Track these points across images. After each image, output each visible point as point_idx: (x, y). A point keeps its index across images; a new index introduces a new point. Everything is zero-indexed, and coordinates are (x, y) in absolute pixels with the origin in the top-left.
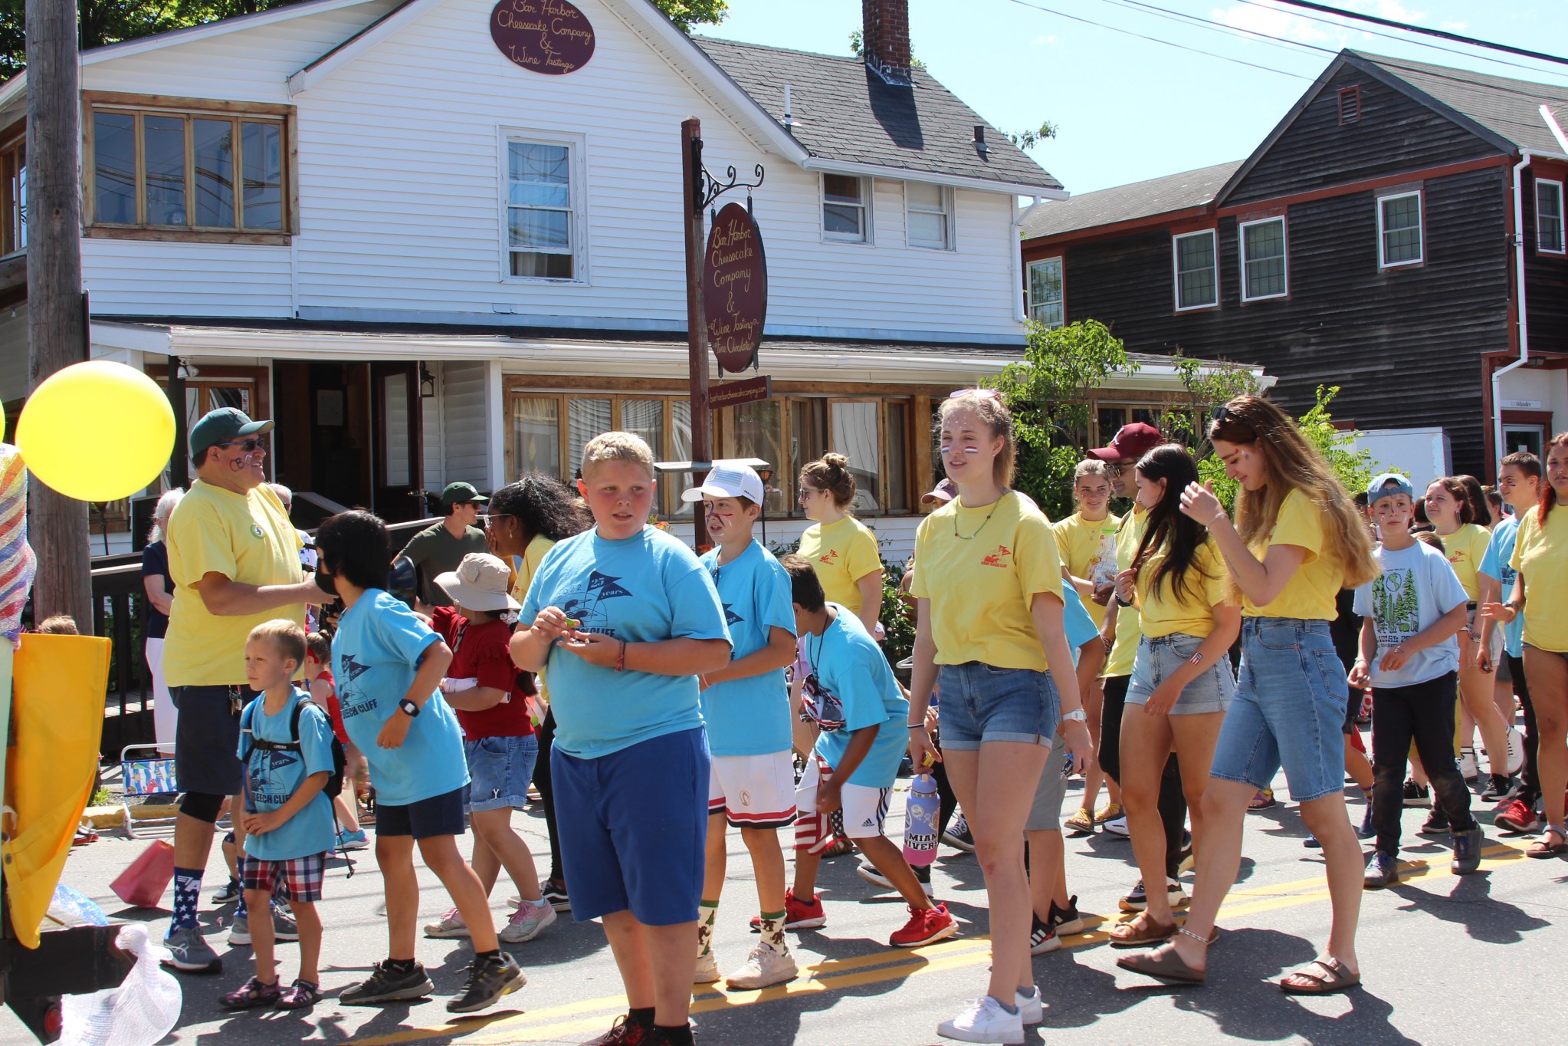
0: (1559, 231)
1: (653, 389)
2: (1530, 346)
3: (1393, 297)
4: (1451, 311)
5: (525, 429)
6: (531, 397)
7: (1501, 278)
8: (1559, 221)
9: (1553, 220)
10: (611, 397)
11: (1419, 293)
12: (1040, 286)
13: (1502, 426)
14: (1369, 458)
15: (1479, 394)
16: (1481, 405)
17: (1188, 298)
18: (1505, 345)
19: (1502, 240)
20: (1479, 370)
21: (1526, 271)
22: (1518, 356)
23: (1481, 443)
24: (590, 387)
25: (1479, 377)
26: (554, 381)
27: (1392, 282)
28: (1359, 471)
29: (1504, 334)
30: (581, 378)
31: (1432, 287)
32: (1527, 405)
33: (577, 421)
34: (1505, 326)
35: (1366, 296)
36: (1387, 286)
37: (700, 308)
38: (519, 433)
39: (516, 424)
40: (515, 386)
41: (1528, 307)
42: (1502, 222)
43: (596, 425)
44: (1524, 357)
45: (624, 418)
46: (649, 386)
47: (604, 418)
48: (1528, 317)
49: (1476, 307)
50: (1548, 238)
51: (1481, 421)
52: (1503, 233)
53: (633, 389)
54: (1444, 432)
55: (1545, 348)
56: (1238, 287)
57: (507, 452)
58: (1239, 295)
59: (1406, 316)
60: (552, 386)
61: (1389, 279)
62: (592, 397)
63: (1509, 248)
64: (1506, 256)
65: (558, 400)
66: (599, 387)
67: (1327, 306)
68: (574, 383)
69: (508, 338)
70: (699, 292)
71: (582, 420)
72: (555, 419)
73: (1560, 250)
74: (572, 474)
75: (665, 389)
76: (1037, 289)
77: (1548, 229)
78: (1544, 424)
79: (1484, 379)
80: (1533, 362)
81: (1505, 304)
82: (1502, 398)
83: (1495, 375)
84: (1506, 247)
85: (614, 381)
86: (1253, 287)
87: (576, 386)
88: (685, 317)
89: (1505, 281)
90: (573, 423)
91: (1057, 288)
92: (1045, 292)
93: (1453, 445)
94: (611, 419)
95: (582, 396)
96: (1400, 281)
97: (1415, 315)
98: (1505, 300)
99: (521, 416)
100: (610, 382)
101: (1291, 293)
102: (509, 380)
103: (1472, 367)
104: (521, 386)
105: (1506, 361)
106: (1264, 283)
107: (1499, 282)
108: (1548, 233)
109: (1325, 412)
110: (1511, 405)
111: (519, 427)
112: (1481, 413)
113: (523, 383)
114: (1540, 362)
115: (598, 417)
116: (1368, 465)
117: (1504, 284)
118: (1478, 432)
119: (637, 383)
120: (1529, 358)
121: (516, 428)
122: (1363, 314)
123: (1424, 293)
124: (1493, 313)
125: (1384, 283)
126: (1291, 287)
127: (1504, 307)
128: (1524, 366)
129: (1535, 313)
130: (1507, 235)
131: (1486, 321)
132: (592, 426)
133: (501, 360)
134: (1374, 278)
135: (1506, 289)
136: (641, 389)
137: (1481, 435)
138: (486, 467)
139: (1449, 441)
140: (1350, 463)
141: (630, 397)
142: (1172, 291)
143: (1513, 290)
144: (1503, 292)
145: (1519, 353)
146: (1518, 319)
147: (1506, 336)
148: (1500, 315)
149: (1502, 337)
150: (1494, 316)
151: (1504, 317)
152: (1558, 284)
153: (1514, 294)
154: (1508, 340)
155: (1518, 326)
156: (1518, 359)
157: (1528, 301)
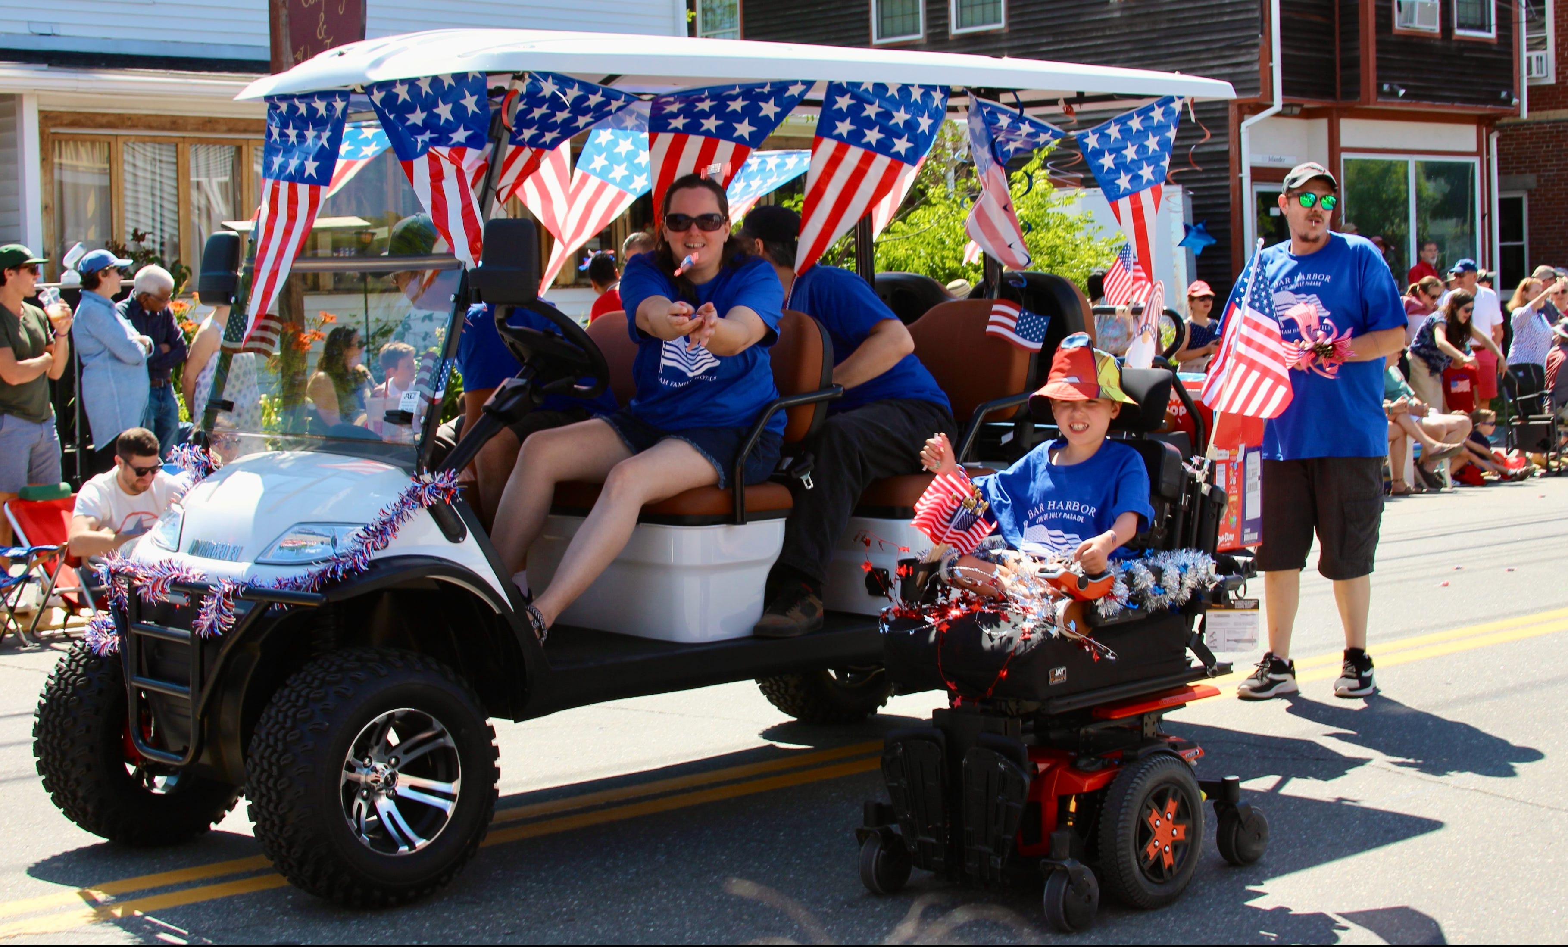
1: (230, 131)
2: (1285, 91)
3: (1127, 30)
4: (1195, 48)
5: (68, 177)
6: (75, 139)
7: (1253, 10)
10: (177, 140)
11: (1158, 27)
12: (713, 10)
13: (1252, 185)
14: (1092, 221)
15: (1225, 148)
16: (1227, 160)
17: (888, 27)
18: (1255, 90)
20: (1225, 118)
21: (1282, 2)
22: (1269, 103)
23: (1227, 205)
24: (150, 127)
25: (1225, 126)
26: (104, 120)
27: (1126, 13)
28: (1080, 237)
29: (1255, 76)
30: (140, 117)
31: (1173, 20)
32: (1280, 160)
33: (135, 166)
34: (1256, 67)
35: (1097, 30)
36: (1121, 18)
37: (284, 33)
38: (61, 183)
39: (56, 172)
40: (55, 126)
41: (1283, 46)
43: (158, 171)
44: (1278, 104)
45: (192, 164)
46: (224, 128)
47: (168, 163)
48: (1283, 56)
49: (1223, 44)
51: (1227, 178)
53: (204, 131)
54: (1184, 191)
55: (1302, 93)
56: (946, 17)
57: (46, 208)
58: (947, 26)
59: (1142, 54)
60: (102, 126)
61: (1123, 9)
62: (154, 140)
65: (109, 144)
66: (163, 128)
67: (1051, 40)
68: (129, 123)
69: (45, 66)
70: (284, 13)
71: (140, 163)
72: (107, 166)
74: (128, 232)
75: (245, 131)
76: (709, 14)
79: (1232, 129)
80: (1288, 110)
81: (1256, 41)
82: (1252, 151)
83: (1244, 125)
85: (180, 121)
86: (965, 16)
87: (133, 126)
88: (267, 42)
89: (1257, 14)
90: (128, 168)
91: (732, 14)
92: (719, 18)
93: (1194, 207)
94: (177, 164)
95: (143, 140)
96: (1136, 12)
97: (1152, 53)
98: (1256, 36)
99: (64, 161)
100: (175, 123)
101: (1009, 24)
102: (47, 118)
103: (1218, 115)
104: (62, 125)
105: (1258, 108)
106: (978, 10)
107: (1250, 16)
109: (1044, 167)
110: (1262, 161)
111: (61, 174)
112: (1227, 170)
113: (65, 122)
114: (1296, 110)
115: (161, 161)
116: (1090, 230)
117: (1256, 19)
118: (1224, 192)
119: (209, 123)
120: (1284, 106)
121: (57, 176)
122: (1092, 51)
123: (1163, 26)
124: (1243, 51)
125: (1117, 15)
126: (1009, 16)
127: (1255, 46)
128: (1278, 115)
129: (1291, 52)
131: (1234, 61)
132: (154, 173)
133: (37, 93)
134: (1106, 8)
135: (1258, 24)
136: (214, 130)
137: (1227, 196)
138: (19, 225)
139: (1190, 202)
140: (1071, 227)
141: (200, 141)
142: (868, 20)
143: (1266, 25)
144: (1255, 28)
145: (1272, 99)
146: (1271, 60)
147: (1257, 80)
148: (1252, 54)
149: (1252, 80)
150: (1243, 55)
151: (1255, 57)
152: (1318, 19)
153: (1267, 30)
154: (1260, 84)
155: (1271, 68)
156: (1271, 106)
157: (1283, 38)
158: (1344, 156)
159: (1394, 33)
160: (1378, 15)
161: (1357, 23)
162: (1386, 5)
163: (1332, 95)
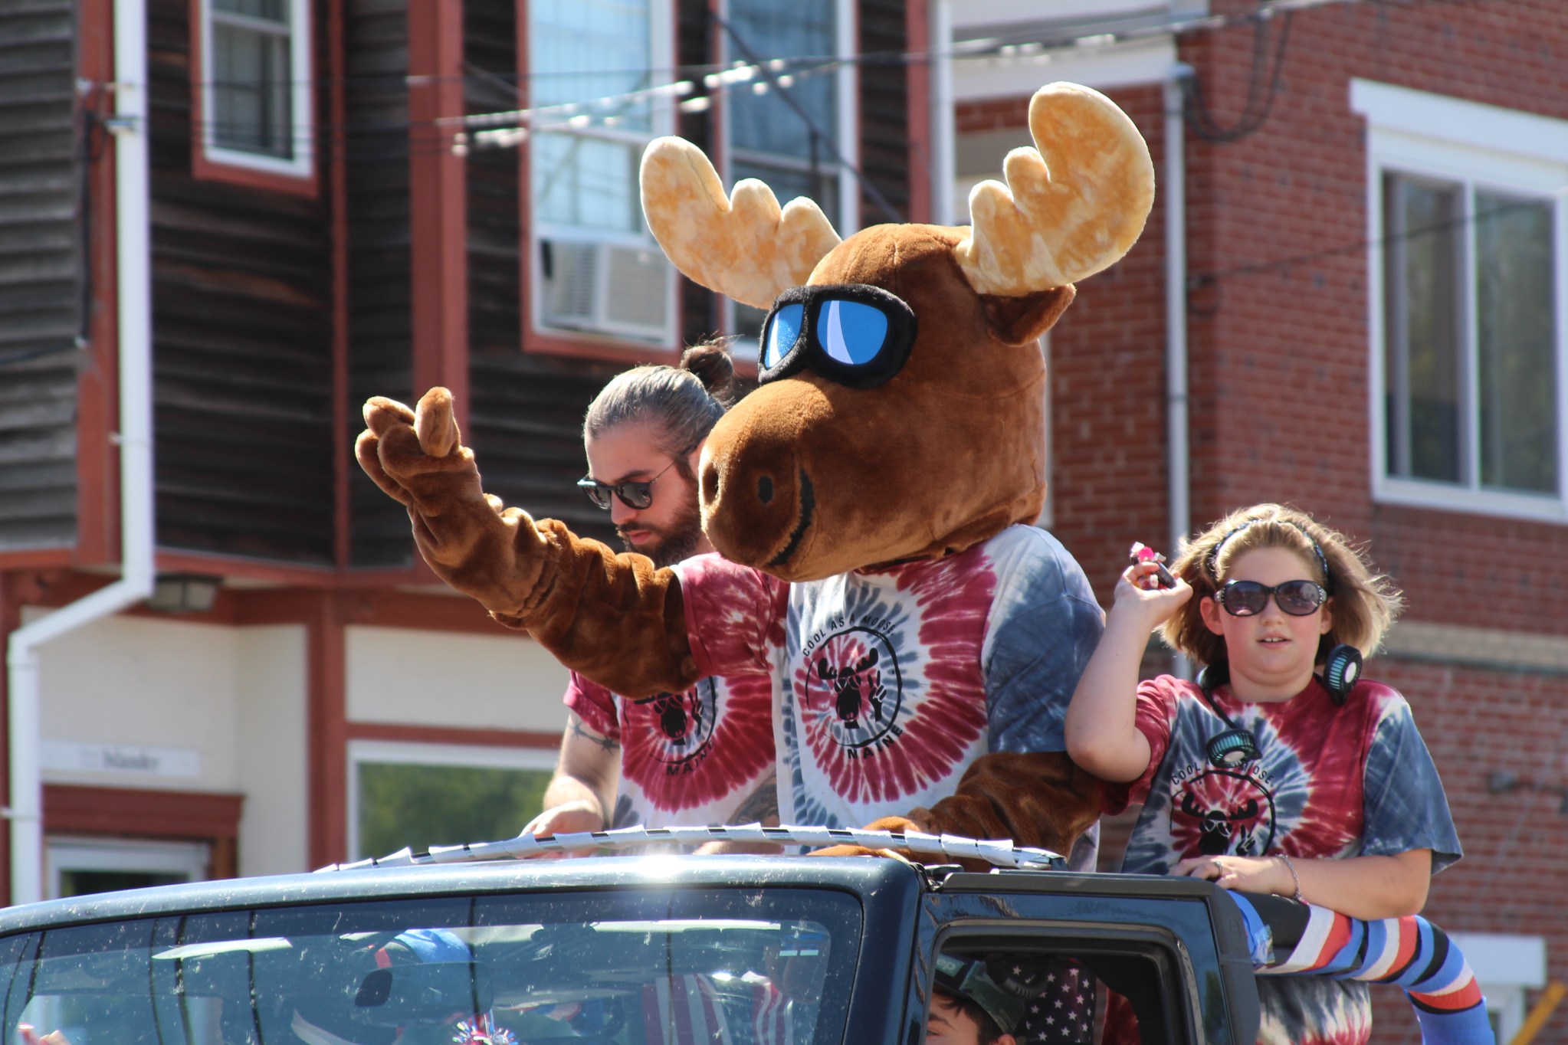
0: (288, 84)
7: (55, 256)
8: (286, 42)
9: (265, 42)
13: (45, 845)
18: (62, 522)
19: (64, 106)
21: (158, 234)
22: (108, 568)
29: (58, 478)
32: (144, 763)
34: (66, 447)
41: (160, 378)
42: (63, 32)
44: (139, 574)
48: (162, 414)
50: (246, 110)
52: (66, 77)
55: (221, 539)
63: (88, 142)
64: (78, 171)
73: (288, 155)
77: (247, 73)
78: (210, 841)
80: (173, 595)
81: (67, 359)
82: (47, 731)
83: (18, 641)
84: (78, 135)
89: (70, 269)
98: (67, 344)
105: (67, 585)
107: (47, 272)
108: (242, 87)
110: (82, 765)
114: (202, 596)
117: (66, 284)
120: (161, 580)
124: (22, 391)
127: (64, 374)
128: (140, 609)
130: (83, 86)
135: (75, 302)
143: (100, 306)
144: (60, 314)
145: (117, 552)
146: (116, 425)
147: (69, 490)
148: (49, 401)
149: (51, 491)
150: (22, 404)
151: (62, 414)
152: (280, 293)
153: (105, 323)
154: (77, 506)
155: (116, 453)
156: (113, 579)
157: (161, 352)
158: (360, 752)
159: (530, 345)
160: (476, 287)
161: (405, 307)
162: (503, 251)
163: (321, 548)
